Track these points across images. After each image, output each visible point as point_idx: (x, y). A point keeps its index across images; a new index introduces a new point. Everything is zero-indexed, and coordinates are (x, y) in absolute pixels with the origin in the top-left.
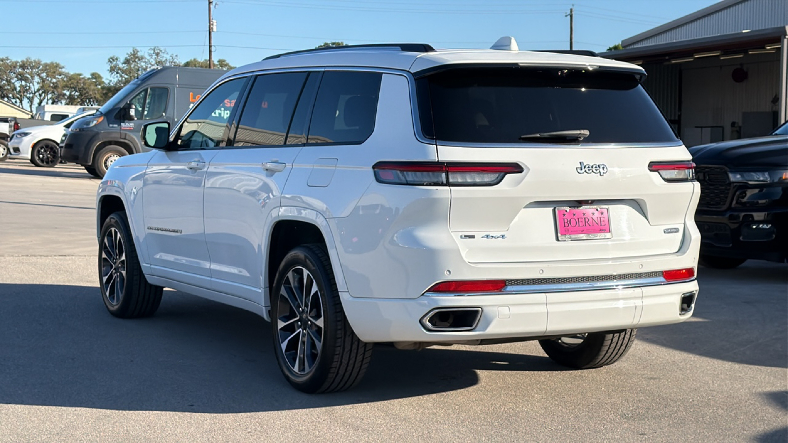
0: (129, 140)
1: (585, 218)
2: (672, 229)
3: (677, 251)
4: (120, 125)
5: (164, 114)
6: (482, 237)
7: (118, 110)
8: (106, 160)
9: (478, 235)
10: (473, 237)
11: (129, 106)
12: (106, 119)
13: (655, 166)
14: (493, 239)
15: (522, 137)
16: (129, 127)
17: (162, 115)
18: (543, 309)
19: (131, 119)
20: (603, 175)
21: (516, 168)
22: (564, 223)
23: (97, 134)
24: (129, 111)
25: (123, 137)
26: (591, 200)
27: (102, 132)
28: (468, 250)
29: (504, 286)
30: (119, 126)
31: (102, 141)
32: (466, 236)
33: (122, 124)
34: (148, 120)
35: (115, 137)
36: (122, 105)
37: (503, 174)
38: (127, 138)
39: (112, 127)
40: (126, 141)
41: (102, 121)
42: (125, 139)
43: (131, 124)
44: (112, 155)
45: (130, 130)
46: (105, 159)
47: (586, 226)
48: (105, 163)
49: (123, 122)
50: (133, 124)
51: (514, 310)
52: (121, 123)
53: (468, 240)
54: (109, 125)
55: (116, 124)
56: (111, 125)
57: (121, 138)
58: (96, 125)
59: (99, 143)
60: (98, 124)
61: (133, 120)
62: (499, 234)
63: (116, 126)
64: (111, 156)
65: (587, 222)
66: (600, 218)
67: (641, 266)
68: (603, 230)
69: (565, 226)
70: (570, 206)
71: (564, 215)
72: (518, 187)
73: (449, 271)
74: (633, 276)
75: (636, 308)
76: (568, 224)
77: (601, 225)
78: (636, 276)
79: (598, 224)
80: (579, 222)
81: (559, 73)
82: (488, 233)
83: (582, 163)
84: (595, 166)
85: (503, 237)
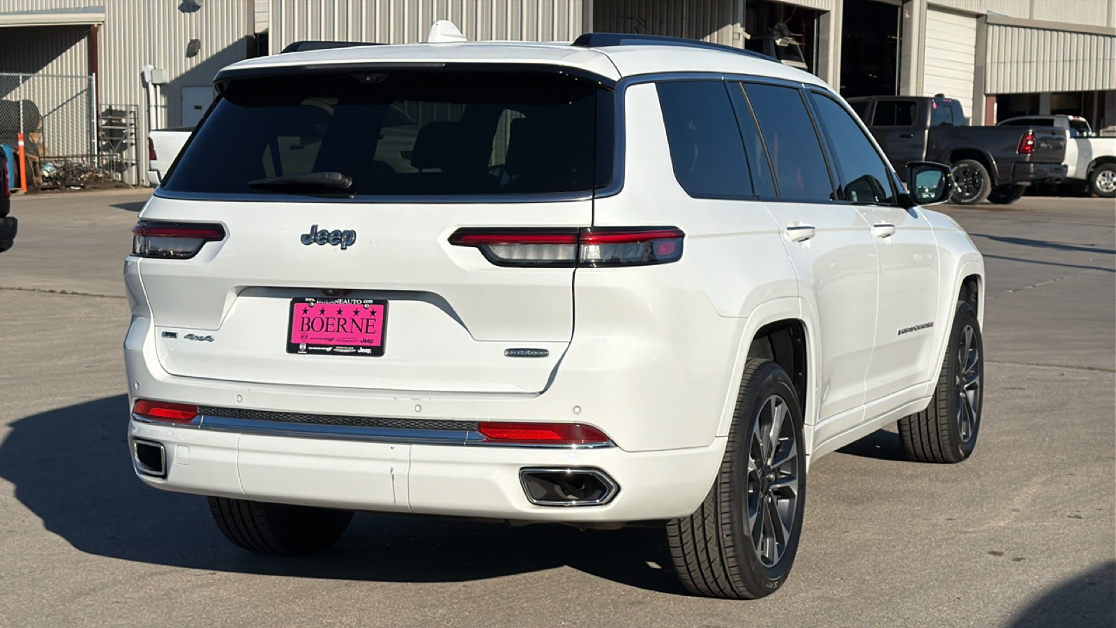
1: (339, 319)
2: (527, 350)
3: (542, 390)
6: (185, 337)
9: (181, 333)
10: (174, 335)
13: (462, 237)
14: (198, 341)
15: (249, 183)
18: (233, 457)
20: (345, 249)
22: (303, 324)
26: (332, 290)
29: (195, 416)
32: (167, 334)
37: (203, 240)
47: (338, 331)
53: (169, 339)
62: (204, 334)
65: (342, 326)
66: (368, 320)
67: (418, 408)
68: (369, 341)
69: (302, 330)
70: (317, 297)
71: (305, 311)
72: (211, 262)
73: (138, 384)
74: (407, 424)
75: (393, 478)
76: (309, 326)
77: (367, 332)
78: (412, 424)
79: (361, 330)
80: (327, 325)
81: (368, 79)
82: (191, 332)
83: (314, 228)
84: (336, 233)
85: (209, 338)
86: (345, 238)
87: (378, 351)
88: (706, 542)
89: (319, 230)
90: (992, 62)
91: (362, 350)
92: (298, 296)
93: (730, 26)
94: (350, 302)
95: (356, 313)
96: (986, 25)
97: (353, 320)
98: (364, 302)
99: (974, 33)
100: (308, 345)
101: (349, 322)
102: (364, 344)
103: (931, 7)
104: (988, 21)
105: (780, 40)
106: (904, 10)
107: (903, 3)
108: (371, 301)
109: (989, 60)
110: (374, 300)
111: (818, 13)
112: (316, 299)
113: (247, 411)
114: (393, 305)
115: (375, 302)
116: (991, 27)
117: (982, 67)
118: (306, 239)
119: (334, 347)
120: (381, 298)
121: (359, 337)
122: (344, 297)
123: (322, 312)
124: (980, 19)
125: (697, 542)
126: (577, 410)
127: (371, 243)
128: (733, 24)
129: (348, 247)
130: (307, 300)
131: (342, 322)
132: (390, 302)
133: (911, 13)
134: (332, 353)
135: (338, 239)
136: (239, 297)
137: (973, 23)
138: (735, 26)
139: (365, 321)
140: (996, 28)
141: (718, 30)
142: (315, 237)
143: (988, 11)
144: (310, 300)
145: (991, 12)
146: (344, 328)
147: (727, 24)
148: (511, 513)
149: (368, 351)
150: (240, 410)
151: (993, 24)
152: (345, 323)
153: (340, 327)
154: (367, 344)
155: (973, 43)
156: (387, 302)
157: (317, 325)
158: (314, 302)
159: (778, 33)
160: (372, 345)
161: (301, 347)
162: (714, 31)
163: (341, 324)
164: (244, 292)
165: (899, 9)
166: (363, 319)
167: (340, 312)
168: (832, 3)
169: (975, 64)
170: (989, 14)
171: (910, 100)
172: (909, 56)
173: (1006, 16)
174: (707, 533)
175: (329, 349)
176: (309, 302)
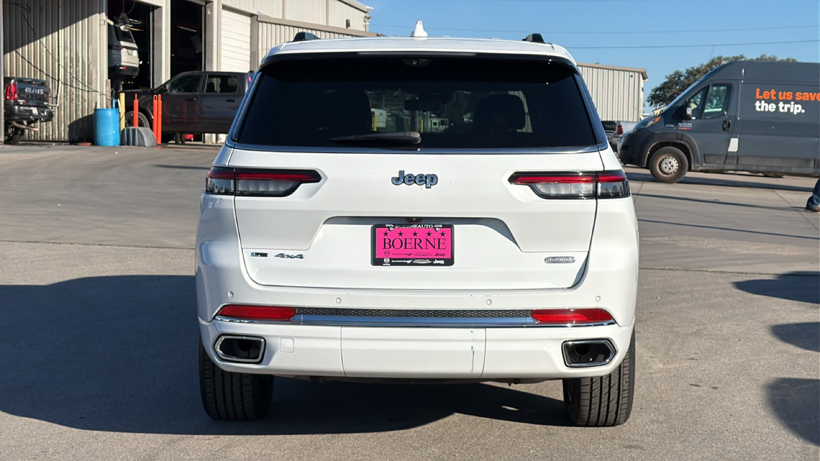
0: (684, 141)
1: (415, 239)
2: (561, 257)
3: (571, 286)
4: (677, 125)
5: (725, 113)
6: (276, 256)
7: (676, 109)
8: (661, 162)
9: (272, 253)
10: (265, 255)
11: (687, 105)
12: (663, 119)
14: (289, 259)
15: (333, 139)
16: (686, 127)
17: (724, 113)
18: (336, 345)
19: (688, 118)
20: (430, 188)
21: (313, 176)
22: (385, 243)
23: (653, 134)
24: (686, 110)
25: (680, 137)
26: (416, 218)
27: (658, 132)
28: (258, 270)
29: (293, 315)
30: (676, 127)
31: (657, 142)
32: (257, 254)
33: (679, 124)
34: (709, 119)
35: (671, 138)
36: (680, 105)
37: (298, 182)
38: (684, 138)
39: (669, 127)
40: (683, 142)
41: (659, 121)
42: (681, 140)
43: (688, 124)
44: (668, 157)
45: (688, 131)
46: (660, 160)
47: (415, 248)
48: (660, 165)
49: (681, 122)
50: (691, 124)
51: (299, 343)
52: (678, 122)
53: (259, 258)
54: (665, 125)
55: (672, 124)
56: (667, 125)
57: (677, 139)
58: (652, 125)
59: (654, 144)
60: (655, 124)
61: (690, 119)
62: (296, 253)
63: (673, 126)
64: (666, 158)
65: (418, 244)
66: (439, 240)
67: (489, 302)
68: (441, 255)
69: (385, 248)
70: (395, 223)
71: (386, 234)
72: (310, 199)
73: (231, 293)
74: (478, 314)
75: (473, 353)
76: (390, 245)
77: (439, 248)
78: (483, 314)
79: (434, 247)
80: (406, 243)
81: (414, 63)
82: (282, 252)
83: (401, 173)
84: (421, 176)
85: (301, 257)
86: (429, 180)
87: (449, 262)
88: (610, 387)
89: (405, 174)
90: (262, 49)
91: (437, 262)
92: (378, 224)
93: (98, 14)
94: (424, 226)
95: (429, 234)
96: (257, 22)
97: (427, 240)
98: (435, 226)
99: (249, 28)
100: (391, 259)
101: (424, 241)
102: (437, 257)
103: (225, 7)
104: (259, 19)
105: (124, 26)
106: (207, 8)
107: (206, 3)
108: (441, 226)
109: (260, 48)
110: (443, 225)
111: (154, 8)
112: (395, 225)
113: (344, 310)
114: (457, 228)
115: (444, 226)
116: (260, 24)
117: (255, 52)
118: (396, 181)
119: (414, 260)
120: (449, 223)
121: (433, 252)
122: (419, 223)
123: (401, 234)
124: (253, 17)
125: (603, 388)
126: (598, 299)
127: (450, 183)
128: (100, 13)
129: (432, 186)
130: (387, 226)
131: (418, 241)
132: (455, 226)
133: (212, 11)
134: (411, 264)
135: (423, 181)
136: (325, 225)
137: (248, 20)
138: (101, 14)
139: (437, 241)
140: (265, 24)
141: (88, 17)
142: (402, 179)
143: (258, 12)
144: (390, 226)
145: (260, 13)
146: (420, 246)
147: (96, 13)
148: (558, 374)
149: (442, 262)
150: (337, 309)
151: (262, 22)
152: (421, 242)
153: (417, 245)
154: (442, 257)
155: (249, 35)
156: (453, 226)
157: (397, 244)
158: (393, 227)
159: (122, 21)
160: (444, 257)
161: (385, 260)
162: (85, 18)
163: (417, 243)
164: (329, 221)
165: (203, 8)
166: (435, 239)
167: (415, 234)
168: (163, 2)
169: (251, 50)
170: (259, 14)
171: (212, 74)
172: (212, 42)
173: (268, 16)
174: (612, 381)
175: (409, 262)
176: (389, 227)
